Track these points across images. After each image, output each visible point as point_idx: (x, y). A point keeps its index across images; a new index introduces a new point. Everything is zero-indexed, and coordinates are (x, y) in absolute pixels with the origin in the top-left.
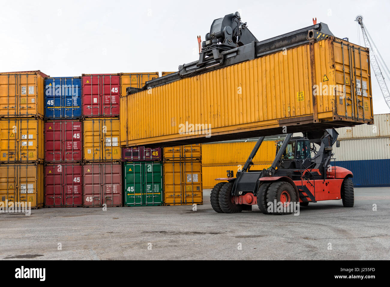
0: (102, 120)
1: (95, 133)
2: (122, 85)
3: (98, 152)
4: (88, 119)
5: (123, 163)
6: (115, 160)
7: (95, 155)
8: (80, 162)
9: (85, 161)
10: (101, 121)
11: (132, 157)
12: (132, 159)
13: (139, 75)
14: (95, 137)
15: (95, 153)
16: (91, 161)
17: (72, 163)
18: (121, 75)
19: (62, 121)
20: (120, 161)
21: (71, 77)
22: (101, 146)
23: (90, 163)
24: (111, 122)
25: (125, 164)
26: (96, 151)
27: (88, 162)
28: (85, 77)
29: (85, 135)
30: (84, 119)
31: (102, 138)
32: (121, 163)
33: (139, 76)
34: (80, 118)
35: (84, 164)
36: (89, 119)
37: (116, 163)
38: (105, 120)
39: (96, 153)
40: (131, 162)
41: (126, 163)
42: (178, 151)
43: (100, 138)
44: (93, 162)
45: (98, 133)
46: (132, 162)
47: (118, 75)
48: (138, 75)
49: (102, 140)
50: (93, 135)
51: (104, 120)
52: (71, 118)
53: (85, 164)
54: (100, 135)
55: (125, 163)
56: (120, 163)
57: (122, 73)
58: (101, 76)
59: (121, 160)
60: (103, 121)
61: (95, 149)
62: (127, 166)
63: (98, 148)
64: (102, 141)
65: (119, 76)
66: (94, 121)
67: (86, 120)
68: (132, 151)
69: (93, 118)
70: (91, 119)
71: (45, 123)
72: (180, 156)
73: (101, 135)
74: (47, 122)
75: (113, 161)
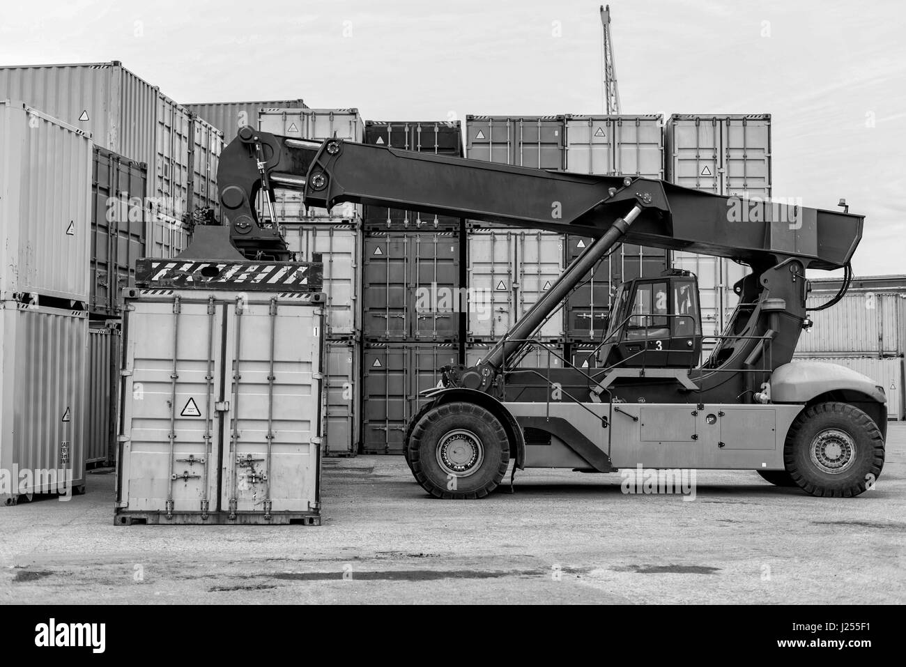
0: (516, 235)
1: (498, 269)
2: (569, 145)
3: (504, 317)
4: (479, 231)
5: (567, 345)
6: (547, 337)
7: (497, 323)
8: (455, 340)
9: (471, 340)
10: (513, 237)
11: (592, 333)
12: (592, 338)
13: (614, 120)
14: (498, 279)
15: (497, 318)
16: (486, 340)
17: (432, 342)
18: (568, 120)
19: (410, 234)
20: (561, 340)
21: (433, 123)
22: (513, 301)
23: (484, 345)
24: (538, 240)
25: (573, 349)
26: (500, 314)
27: (478, 341)
28: (474, 123)
29: (471, 273)
30: (471, 231)
31: (515, 282)
32: (562, 346)
33: (612, 122)
34: (456, 228)
35: (469, 345)
36: (483, 231)
37: (549, 345)
38: (525, 235)
39: (500, 320)
40: (587, 343)
41: (575, 346)
42: (711, 320)
43: (509, 280)
44: (490, 341)
45: (504, 269)
46: (591, 343)
47: (560, 119)
48: (610, 120)
49: (515, 286)
50: (493, 274)
51: (521, 235)
52: (431, 228)
53: (471, 346)
54: (509, 274)
55: (572, 347)
56: (559, 346)
57: (569, 115)
58: (514, 121)
59: (563, 340)
60: (518, 237)
61: (497, 307)
62: (578, 355)
63: (505, 308)
64: (515, 289)
65: (561, 123)
66: (496, 236)
67: (474, 234)
68: (591, 316)
69: (492, 230)
70: (487, 231)
71: (366, 240)
72: (716, 331)
73: (513, 273)
74: (370, 237)
75: (543, 340)
